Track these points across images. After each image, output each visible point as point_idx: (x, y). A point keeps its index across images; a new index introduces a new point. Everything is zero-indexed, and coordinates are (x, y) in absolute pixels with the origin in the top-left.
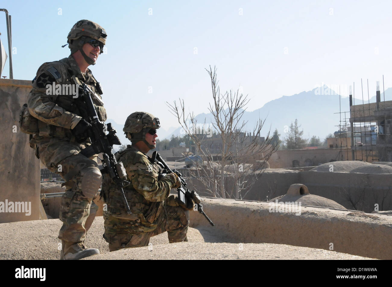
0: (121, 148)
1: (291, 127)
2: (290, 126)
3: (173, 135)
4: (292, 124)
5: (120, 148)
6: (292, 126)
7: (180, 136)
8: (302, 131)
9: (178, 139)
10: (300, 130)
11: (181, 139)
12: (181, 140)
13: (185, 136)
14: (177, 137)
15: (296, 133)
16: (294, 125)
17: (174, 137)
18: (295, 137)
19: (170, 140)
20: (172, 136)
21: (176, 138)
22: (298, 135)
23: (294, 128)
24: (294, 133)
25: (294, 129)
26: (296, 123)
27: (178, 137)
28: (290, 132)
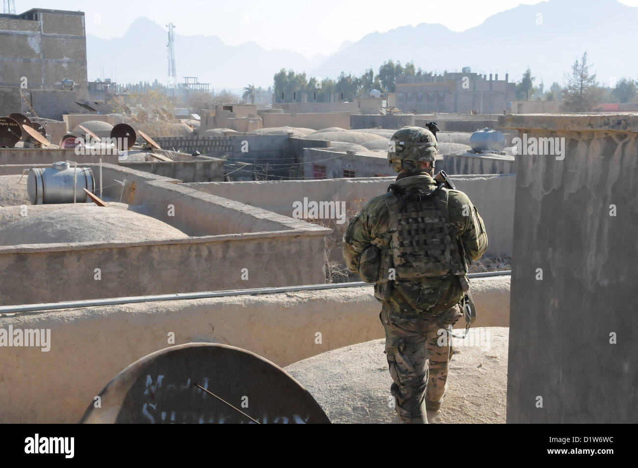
0: (247, 90)
1: (575, 67)
2: (573, 65)
3: (342, 73)
4: (577, 61)
5: (245, 90)
6: (577, 65)
7: (355, 74)
8: (595, 75)
9: (351, 80)
10: (590, 73)
11: (357, 79)
12: (357, 82)
13: (364, 74)
14: (350, 76)
15: (583, 77)
16: (580, 62)
17: (345, 77)
18: (580, 86)
19: (337, 81)
20: (340, 74)
21: (348, 77)
22: (586, 81)
23: (579, 68)
24: (579, 77)
25: (580, 72)
26: (584, 60)
27: (352, 76)
28: (572, 76)
